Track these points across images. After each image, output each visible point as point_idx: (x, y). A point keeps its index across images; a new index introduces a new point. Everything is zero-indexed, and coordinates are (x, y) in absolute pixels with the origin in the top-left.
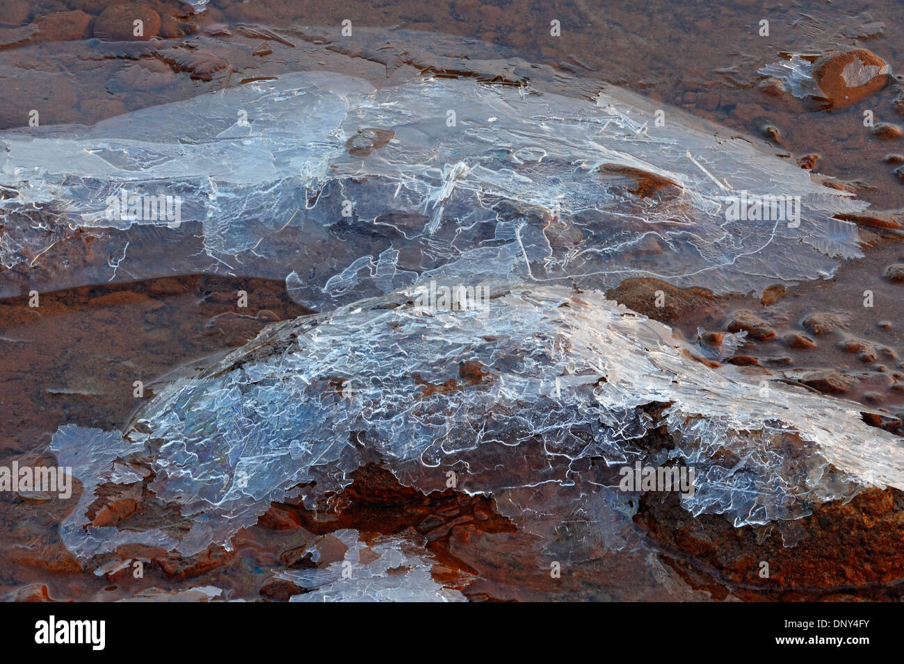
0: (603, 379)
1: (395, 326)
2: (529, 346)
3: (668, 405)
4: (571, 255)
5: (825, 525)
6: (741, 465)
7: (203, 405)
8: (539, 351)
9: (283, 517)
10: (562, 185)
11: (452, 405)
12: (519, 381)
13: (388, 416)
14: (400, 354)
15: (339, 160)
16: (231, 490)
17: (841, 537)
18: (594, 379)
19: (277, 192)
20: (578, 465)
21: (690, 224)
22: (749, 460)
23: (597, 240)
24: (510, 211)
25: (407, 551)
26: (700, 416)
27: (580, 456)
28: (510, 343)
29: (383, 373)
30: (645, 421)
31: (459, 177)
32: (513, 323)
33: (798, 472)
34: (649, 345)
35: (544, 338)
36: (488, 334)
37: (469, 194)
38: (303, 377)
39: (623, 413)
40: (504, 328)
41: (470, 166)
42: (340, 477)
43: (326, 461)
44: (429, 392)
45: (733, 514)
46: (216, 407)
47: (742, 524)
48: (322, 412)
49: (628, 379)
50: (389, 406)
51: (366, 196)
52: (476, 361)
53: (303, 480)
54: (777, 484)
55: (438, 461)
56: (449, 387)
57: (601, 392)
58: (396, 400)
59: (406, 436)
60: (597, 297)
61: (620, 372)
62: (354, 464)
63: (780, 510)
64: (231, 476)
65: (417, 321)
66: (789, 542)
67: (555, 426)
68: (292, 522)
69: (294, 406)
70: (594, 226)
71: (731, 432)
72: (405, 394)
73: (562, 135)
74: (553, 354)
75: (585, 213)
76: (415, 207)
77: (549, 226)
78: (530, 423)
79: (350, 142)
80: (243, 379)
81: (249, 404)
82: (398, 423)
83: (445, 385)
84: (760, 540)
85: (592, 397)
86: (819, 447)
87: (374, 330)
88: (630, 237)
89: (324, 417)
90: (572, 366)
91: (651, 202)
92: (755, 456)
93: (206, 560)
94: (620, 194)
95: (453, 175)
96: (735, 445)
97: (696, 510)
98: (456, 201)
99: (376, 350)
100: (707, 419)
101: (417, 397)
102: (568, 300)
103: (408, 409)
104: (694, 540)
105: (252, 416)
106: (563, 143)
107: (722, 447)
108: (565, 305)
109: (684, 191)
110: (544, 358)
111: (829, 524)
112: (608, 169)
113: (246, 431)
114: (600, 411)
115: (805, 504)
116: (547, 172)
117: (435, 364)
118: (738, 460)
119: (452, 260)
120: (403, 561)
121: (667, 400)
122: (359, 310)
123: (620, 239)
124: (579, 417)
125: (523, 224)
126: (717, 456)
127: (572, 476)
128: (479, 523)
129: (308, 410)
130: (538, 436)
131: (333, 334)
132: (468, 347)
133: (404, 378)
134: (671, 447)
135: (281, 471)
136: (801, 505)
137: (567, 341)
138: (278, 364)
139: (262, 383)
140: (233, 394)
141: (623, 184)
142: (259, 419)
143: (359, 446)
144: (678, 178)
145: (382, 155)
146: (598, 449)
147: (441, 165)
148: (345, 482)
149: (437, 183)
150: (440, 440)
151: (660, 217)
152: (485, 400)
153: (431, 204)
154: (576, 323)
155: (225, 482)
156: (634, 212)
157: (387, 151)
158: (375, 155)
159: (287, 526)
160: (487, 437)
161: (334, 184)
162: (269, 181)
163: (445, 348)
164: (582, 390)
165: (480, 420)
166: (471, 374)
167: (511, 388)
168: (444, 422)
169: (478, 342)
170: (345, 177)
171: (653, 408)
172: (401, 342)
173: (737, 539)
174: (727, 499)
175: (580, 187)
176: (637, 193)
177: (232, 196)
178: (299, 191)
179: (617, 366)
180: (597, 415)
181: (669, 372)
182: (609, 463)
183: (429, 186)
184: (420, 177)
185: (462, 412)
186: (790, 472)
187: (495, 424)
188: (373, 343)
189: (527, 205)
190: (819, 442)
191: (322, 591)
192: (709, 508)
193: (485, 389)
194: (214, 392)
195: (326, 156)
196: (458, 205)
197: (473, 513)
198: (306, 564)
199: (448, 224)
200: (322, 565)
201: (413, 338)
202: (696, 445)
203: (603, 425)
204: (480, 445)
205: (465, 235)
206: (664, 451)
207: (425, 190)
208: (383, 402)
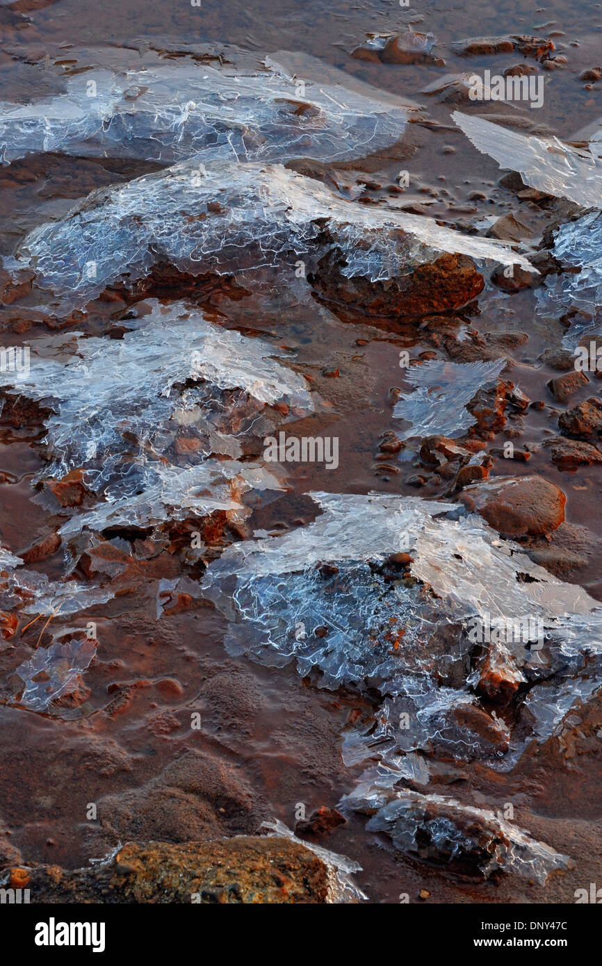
0: (290, 208)
1: (166, 186)
2: (246, 192)
3: (328, 219)
4: (262, 149)
5: (421, 277)
6: (372, 249)
7: (60, 236)
8: (251, 195)
9: (113, 295)
10: (251, 111)
11: (206, 226)
12: (242, 211)
13: (169, 234)
14: (172, 201)
15: (119, 103)
16: (82, 281)
17: (430, 284)
18: (285, 208)
19: (85, 123)
20: (280, 255)
21: (327, 129)
22: (377, 245)
23: (275, 140)
24: (223, 127)
25: (187, 308)
26: (347, 224)
27: (281, 250)
28: (234, 191)
29: (163, 211)
30: (316, 229)
31: (190, 109)
32: (235, 181)
33: (404, 249)
34: (313, 191)
35: (254, 188)
36: (221, 188)
37: (197, 118)
38: (117, 216)
39: (303, 225)
40: (230, 184)
41: (197, 103)
42: (144, 270)
43: (135, 261)
44: (191, 220)
45: (370, 275)
46: (68, 237)
47: (375, 280)
48: (130, 235)
49: (303, 207)
50: (169, 229)
51: (137, 123)
52: (216, 202)
53: (123, 272)
54: (393, 257)
55: (200, 258)
56: (202, 217)
57: (289, 214)
58: (172, 225)
59: (180, 245)
60: (280, 168)
61: (297, 204)
62: (151, 263)
63: (396, 271)
64: (81, 273)
65: (179, 183)
66: (402, 288)
67: (265, 235)
68: (118, 298)
69: (114, 233)
70: (273, 133)
71: (366, 231)
72: (178, 222)
73: (247, 84)
74: (260, 196)
75: (267, 126)
76: (168, 127)
77: (246, 134)
78: (251, 234)
79: (125, 93)
80: (81, 221)
81: (87, 233)
82: (175, 238)
83: (200, 216)
84: (386, 289)
85: (285, 217)
86: (415, 235)
87: (155, 189)
88: (294, 138)
89: (132, 237)
90: (272, 201)
91: (303, 118)
92: (380, 242)
93: (72, 320)
94: (285, 114)
95: (187, 108)
96: (368, 237)
97: (349, 275)
98: (191, 123)
99: (157, 199)
100: (351, 224)
101: (184, 223)
102: (263, 169)
103: (180, 230)
104: (348, 293)
105: (89, 240)
106: (248, 88)
107: (361, 240)
108: (262, 171)
109: (322, 110)
110: (255, 198)
111: (423, 277)
112: (277, 101)
113: (87, 248)
114: (289, 225)
115: (409, 267)
116: (242, 105)
117: (193, 205)
118: (371, 246)
119: (193, 156)
120: (186, 312)
121: (327, 217)
122: (144, 180)
123: (288, 139)
124: (279, 229)
125: (231, 134)
126: (358, 245)
127: (277, 262)
128: (225, 293)
129: (122, 234)
130: (255, 240)
131: (132, 193)
132: (211, 195)
133: (175, 214)
134: (332, 242)
135: (110, 268)
136: (407, 268)
137: (267, 189)
138: (101, 211)
139: (93, 222)
140: (77, 229)
141: (287, 109)
142: (94, 241)
143: (153, 253)
144: (317, 104)
145: (144, 100)
146: (291, 246)
147: (180, 103)
148: (146, 273)
149: (179, 113)
150: (200, 246)
151: (309, 126)
152: (224, 222)
153: (177, 125)
154: (270, 179)
155: (78, 277)
156: (294, 124)
157: (147, 98)
158: (140, 100)
159: (115, 300)
160: (227, 243)
161: (118, 117)
162: (80, 117)
163: (197, 196)
164: (278, 214)
165: (222, 234)
166: (215, 209)
167: (238, 215)
168: (201, 236)
169: (216, 192)
170: (124, 113)
171: (321, 222)
172: (172, 195)
173: (373, 290)
174: (366, 267)
175: (262, 112)
176: (295, 113)
177: (59, 126)
178: (98, 122)
179: (298, 202)
180: (288, 227)
181: (326, 204)
182: (297, 253)
183: (174, 116)
184: (168, 111)
185: (211, 230)
186: (400, 250)
187: (231, 236)
188: (155, 196)
189: (232, 123)
190: (415, 233)
191: (141, 330)
192: (356, 273)
193: (223, 216)
194: (64, 229)
195: (111, 102)
196: (192, 124)
197: (221, 288)
198: (130, 317)
199: (188, 136)
200: (139, 317)
201: (178, 192)
202: (346, 240)
203: (292, 232)
204: (224, 248)
205: (198, 141)
206: (328, 245)
207: (172, 118)
208: (165, 227)
